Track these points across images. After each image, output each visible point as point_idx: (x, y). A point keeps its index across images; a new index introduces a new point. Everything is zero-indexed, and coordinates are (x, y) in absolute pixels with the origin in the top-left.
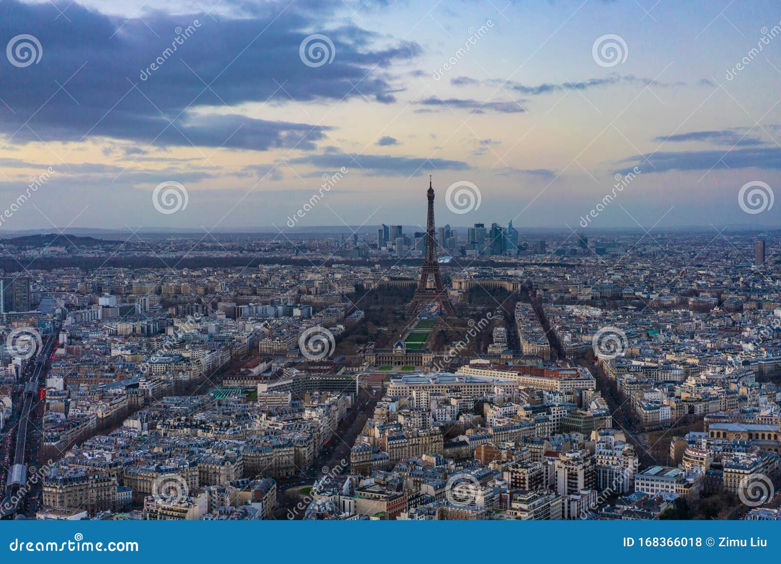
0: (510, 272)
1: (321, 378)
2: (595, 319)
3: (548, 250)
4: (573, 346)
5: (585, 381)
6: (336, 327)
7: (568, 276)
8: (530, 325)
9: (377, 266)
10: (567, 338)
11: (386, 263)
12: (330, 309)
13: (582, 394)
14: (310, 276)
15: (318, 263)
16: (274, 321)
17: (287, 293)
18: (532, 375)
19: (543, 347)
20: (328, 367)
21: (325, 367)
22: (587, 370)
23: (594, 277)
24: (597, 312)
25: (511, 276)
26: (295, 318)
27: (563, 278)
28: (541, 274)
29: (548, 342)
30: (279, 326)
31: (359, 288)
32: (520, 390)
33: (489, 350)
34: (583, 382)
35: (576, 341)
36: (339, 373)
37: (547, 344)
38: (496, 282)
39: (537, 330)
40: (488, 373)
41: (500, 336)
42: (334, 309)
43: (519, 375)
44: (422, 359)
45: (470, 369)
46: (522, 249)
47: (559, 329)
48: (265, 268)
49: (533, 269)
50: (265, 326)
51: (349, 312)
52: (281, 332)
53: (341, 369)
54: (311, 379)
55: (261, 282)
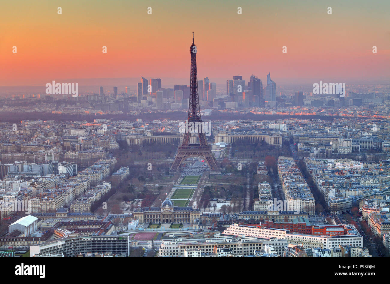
0: (272, 126)
1: (92, 239)
2: (357, 173)
3: (306, 102)
4: (338, 202)
5: (352, 238)
6: (102, 184)
7: (328, 129)
8: (294, 180)
9: (139, 121)
10: (332, 194)
11: (148, 117)
12: (96, 166)
13: (350, 251)
14: (73, 132)
15: (79, 117)
16: (41, 179)
17: (52, 150)
18: (301, 232)
19: (308, 203)
20: (98, 227)
21: (94, 227)
22: (354, 226)
23: (354, 130)
24: (359, 166)
25: (272, 130)
26: (61, 176)
27: (323, 131)
28: (301, 128)
29: (313, 198)
30: (45, 184)
31: (122, 143)
32: (289, 248)
33: (255, 207)
34: (351, 239)
35: (341, 196)
36: (108, 234)
37: (312, 200)
38: (257, 135)
39: (301, 185)
40: (257, 231)
41: (266, 192)
42: (100, 166)
43: (287, 232)
44: (189, 217)
45: (239, 228)
46: (281, 101)
47: (323, 184)
48: (28, 124)
49: (293, 121)
50: (32, 184)
51: (114, 169)
52: (48, 191)
53: (110, 229)
54: (82, 240)
55: (25, 139)
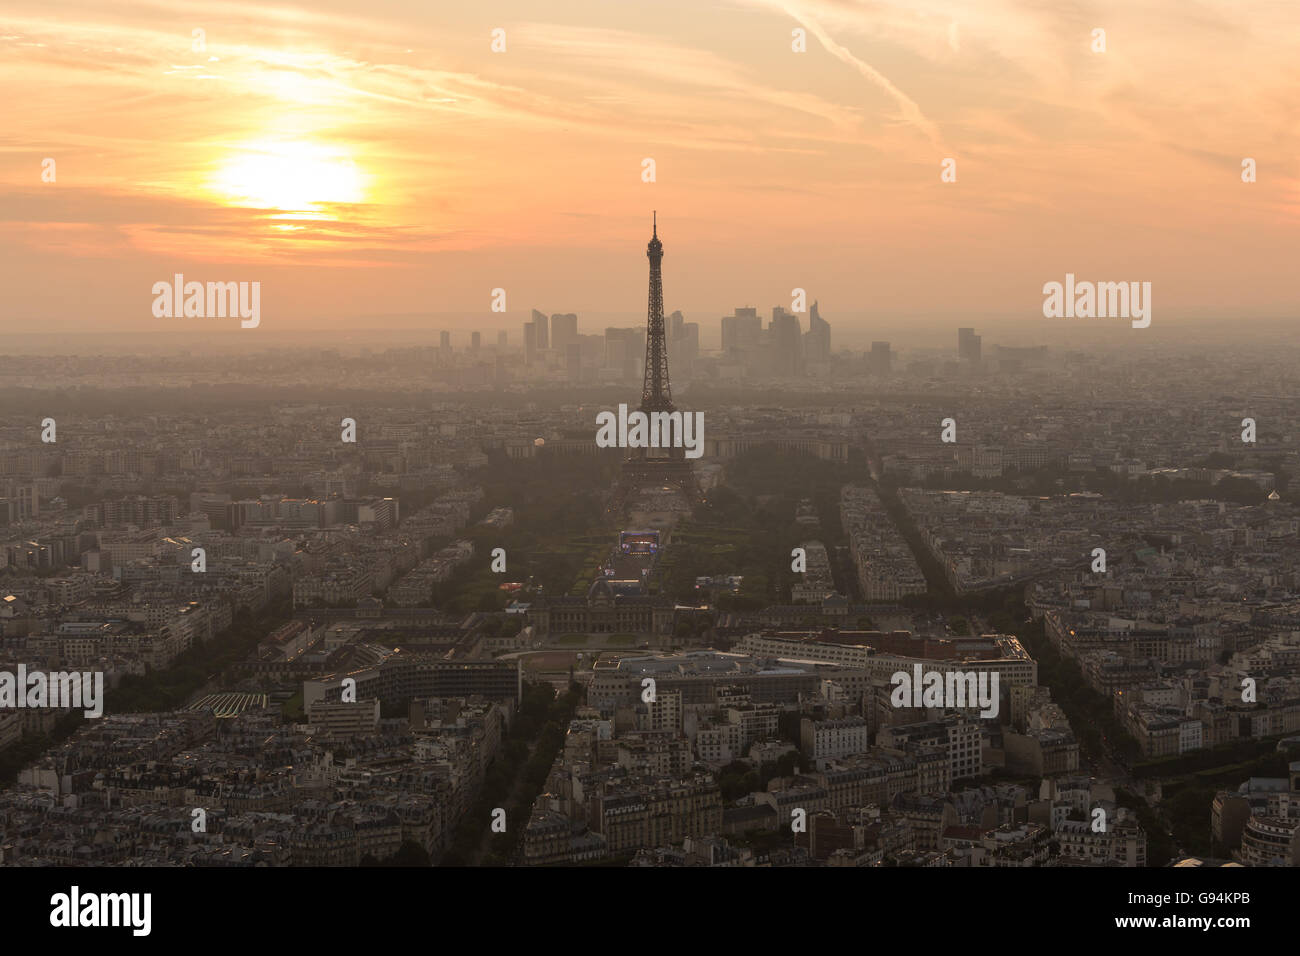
0: (824, 418)
1: (440, 667)
2: (1016, 523)
4: (978, 586)
5: (1014, 666)
6: (456, 546)
8: (878, 538)
10: (963, 569)
12: (439, 506)
13: (1009, 694)
16: (319, 535)
17: (340, 471)
18: (900, 653)
19: (912, 588)
20: (449, 640)
21: (441, 640)
22: (1015, 641)
24: (1019, 506)
25: (826, 427)
26: (365, 528)
28: (890, 423)
29: (922, 577)
30: (330, 546)
32: (876, 688)
33: (795, 597)
34: (1010, 669)
35: (983, 573)
36: (472, 655)
37: (921, 581)
38: (792, 438)
39: (895, 549)
40: (802, 650)
41: (816, 564)
42: (449, 506)
43: (870, 653)
44: (650, 618)
45: (762, 642)
47: (944, 547)
49: (872, 409)
50: (301, 546)
51: (479, 513)
52: (337, 560)
53: (475, 645)
54: (418, 668)
55: (282, 446)
